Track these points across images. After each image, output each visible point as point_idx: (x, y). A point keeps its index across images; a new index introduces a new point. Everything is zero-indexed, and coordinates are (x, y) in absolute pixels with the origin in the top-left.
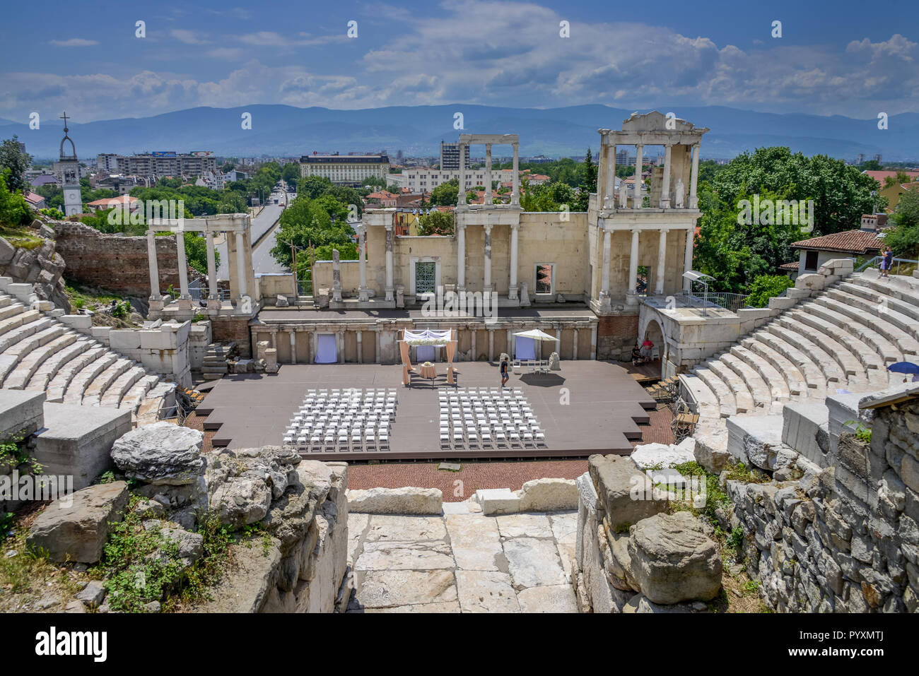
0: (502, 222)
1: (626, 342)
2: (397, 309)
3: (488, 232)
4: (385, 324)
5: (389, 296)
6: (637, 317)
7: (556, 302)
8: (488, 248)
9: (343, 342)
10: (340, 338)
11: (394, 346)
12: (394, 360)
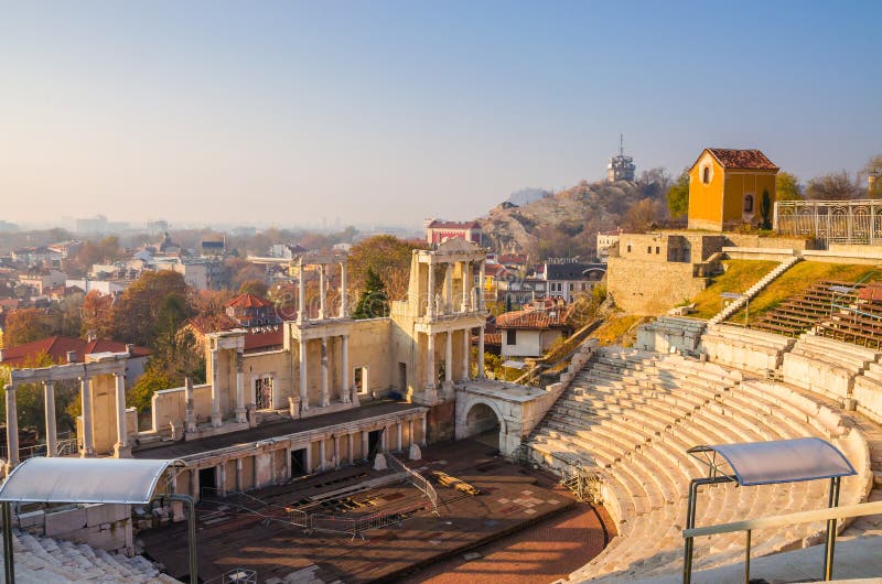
0: (337, 334)
1: (448, 425)
2: (252, 429)
3: (325, 344)
4: (264, 447)
5: (242, 416)
6: (454, 402)
7: (374, 399)
8: (326, 359)
9: (224, 473)
10: (222, 470)
11: (272, 467)
12: (271, 481)
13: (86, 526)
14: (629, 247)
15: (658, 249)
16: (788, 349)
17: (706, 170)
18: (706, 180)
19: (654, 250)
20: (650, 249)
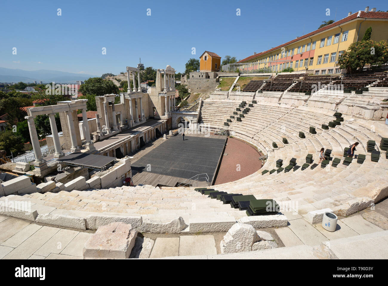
0: (139, 97)
1: (170, 124)
2: (120, 132)
4: (133, 137)
5: (117, 128)
6: (171, 118)
8: (137, 106)
9: (123, 148)
10: (122, 148)
11: (135, 144)
12: (136, 149)
13: (117, 178)
14: (193, 76)
15: (202, 76)
16: (255, 95)
17: (206, 57)
18: (205, 59)
19: (201, 76)
20: (200, 76)
